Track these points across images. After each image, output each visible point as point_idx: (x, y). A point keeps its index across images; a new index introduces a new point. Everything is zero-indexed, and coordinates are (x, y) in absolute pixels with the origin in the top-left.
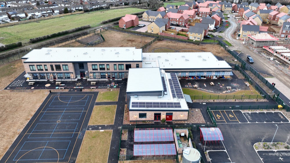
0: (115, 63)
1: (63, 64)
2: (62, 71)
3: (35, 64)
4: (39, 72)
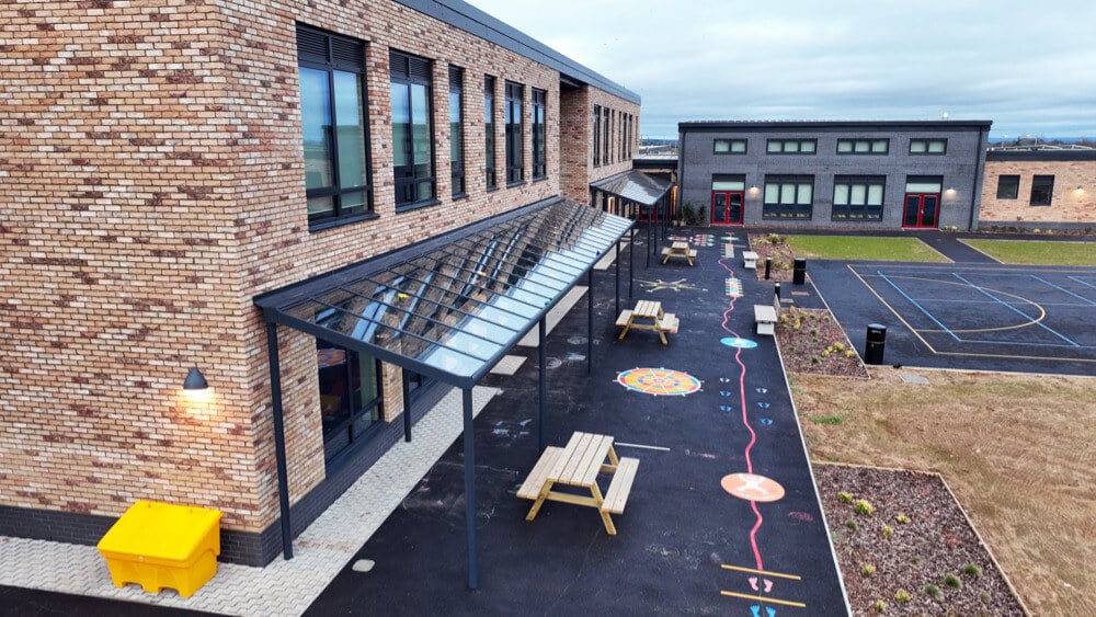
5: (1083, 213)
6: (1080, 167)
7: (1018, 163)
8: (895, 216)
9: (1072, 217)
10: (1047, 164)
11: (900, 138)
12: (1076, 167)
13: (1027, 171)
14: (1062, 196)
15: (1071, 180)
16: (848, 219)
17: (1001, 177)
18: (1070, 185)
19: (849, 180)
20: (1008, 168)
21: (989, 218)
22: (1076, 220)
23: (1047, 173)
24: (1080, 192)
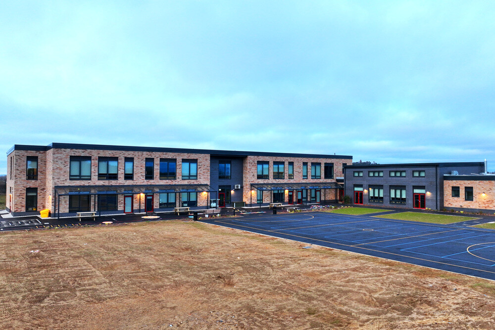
0: (305, 160)
1: (186, 156)
2: (179, 181)
3: (95, 154)
4: (101, 183)
5: (487, 205)
6: (483, 183)
7: (458, 181)
8: (410, 202)
9: (482, 207)
10: (469, 182)
11: (410, 170)
12: (480, 183)
13: (462, 185)
14: (477, 196)
15: (479, 189)
16: (396, 203)
17: (452, 187)
18: (479, 191)
19: (396, 187)
20: (455, 183)
21: (450, 206)
22: (484, 208)
23: (470, 186)
24: (484, 195)
